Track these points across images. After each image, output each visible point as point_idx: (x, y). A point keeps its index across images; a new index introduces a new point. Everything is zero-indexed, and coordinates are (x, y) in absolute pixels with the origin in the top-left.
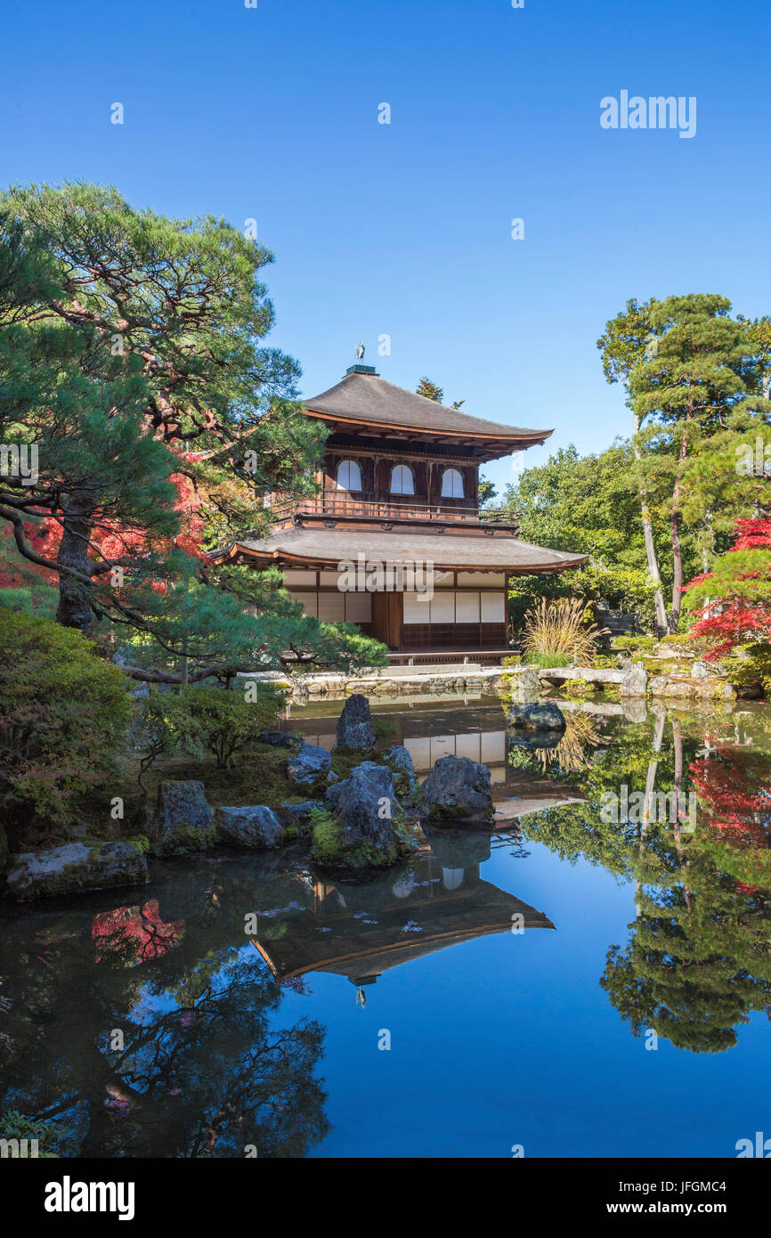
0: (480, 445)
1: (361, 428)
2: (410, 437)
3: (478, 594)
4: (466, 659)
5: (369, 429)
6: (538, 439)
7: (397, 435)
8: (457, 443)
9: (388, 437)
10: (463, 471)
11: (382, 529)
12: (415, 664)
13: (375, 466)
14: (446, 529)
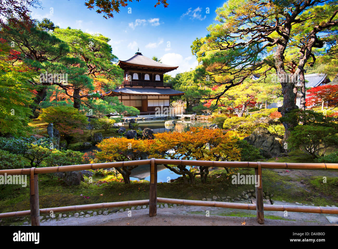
3: (163, 100)
6: (175, 68)
8: (158, 69)
10: (160, 75)
11: (143, 87)
12: (150, 115)
13: (141, 74)
14: (156, 87)
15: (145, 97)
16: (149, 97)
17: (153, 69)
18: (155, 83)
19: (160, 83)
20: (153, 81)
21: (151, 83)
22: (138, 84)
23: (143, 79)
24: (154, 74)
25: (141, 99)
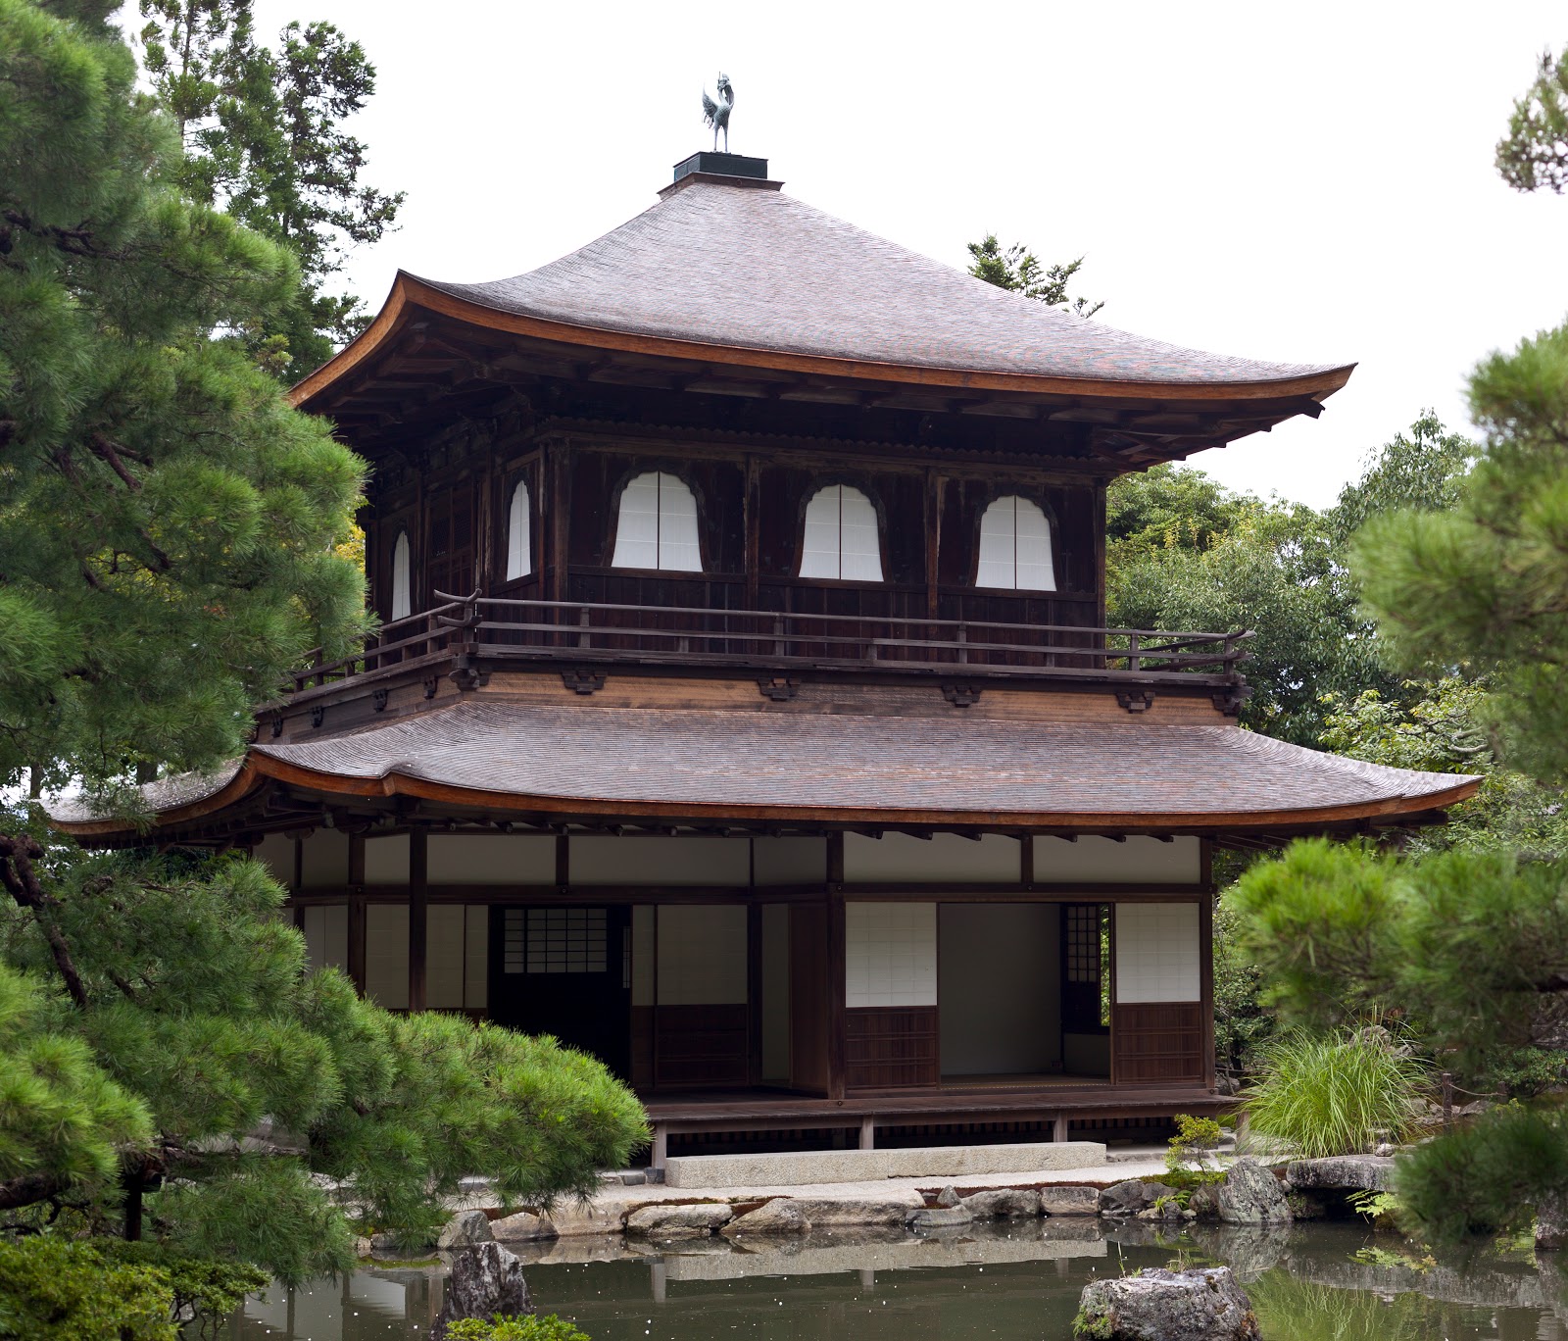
0: (1107, 417)
2: (864, 396)
4: (1061, 1128)
5: (721, 374)
6: (1302, 396)
7: (819, 390)
8: (1024, 412)
10: (1052, 504)
11: (765, 699)
12: (877, 1146)
13: (749, 489)
14: (986, 695)
15: (807, 859)
16: (861, 857)
17: (936, 406)
18: (973, 634)
19: (1043, 638)
20: (933, 603)
21: (896, 625)
22: (696, 645)
23: (767, 559)
24: (961, 489)
25: (741, 877)
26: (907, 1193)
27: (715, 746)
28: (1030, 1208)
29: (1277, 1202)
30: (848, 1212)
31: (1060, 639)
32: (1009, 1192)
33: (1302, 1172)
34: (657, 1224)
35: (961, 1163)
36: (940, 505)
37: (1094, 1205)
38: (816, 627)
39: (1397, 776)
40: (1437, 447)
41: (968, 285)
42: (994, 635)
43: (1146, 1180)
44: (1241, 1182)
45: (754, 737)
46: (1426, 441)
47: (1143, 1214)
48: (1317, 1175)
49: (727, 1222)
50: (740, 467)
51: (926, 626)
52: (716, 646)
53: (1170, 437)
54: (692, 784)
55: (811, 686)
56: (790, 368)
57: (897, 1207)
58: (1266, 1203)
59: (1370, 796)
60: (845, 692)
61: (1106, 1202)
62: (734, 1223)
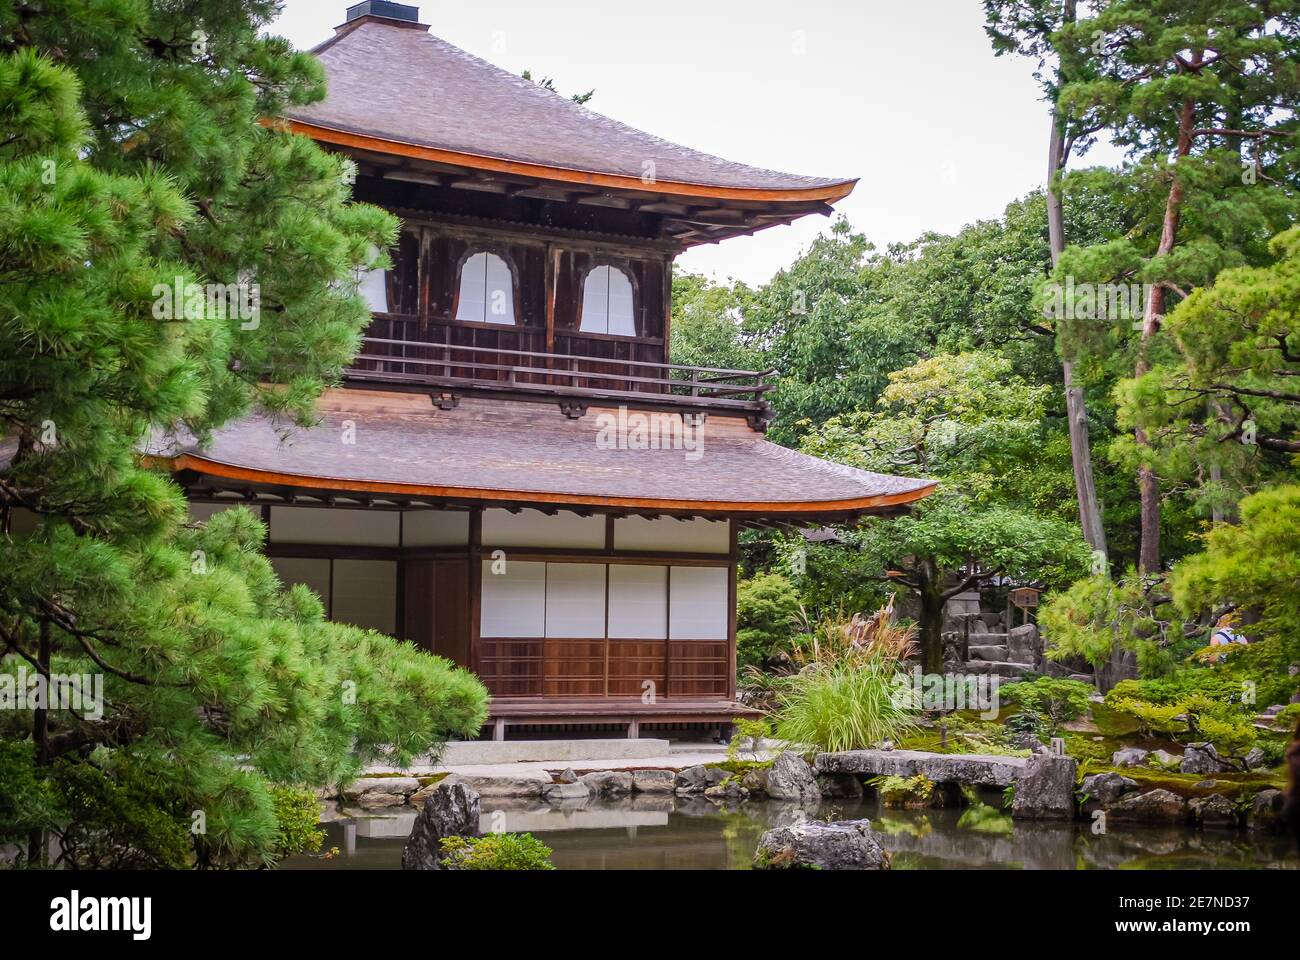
0: (679, 210)
1: (390, 161)
2: (512, 187)
3: (663, 569)
4: (634, 729)
5: (413, 166)
6: (819, 200)
7: (479, 181)
8: (621, 204)
9: (456, 185)
10: (635, 271)
11: (435, 408)
12: (507, 738)
13: (422, 253)
14: (590, 410)
15: (452, 528)
16: (496, 526)
17: (560, 197)
18: (583, 366)
19: (625, 370)
20: (550, 342)
21: (524, 356)
22: (386, 366)
23: (434, 305)
24: (572, 259)
25: (392, 540)
26: (539, 772)
27: (404, 441)
28: (627, 785)
29: (810, 783)
30: (499, 785)
31: (638, 371)
32: (612, 773)
33: (829, 761)
34: (367, 791)
35: (569, 752)
36: (557, 270)
37: (671, 784)
38: (467, 356)
39: (878, 478)
40: (848, 242)
41: (572, 108)
42: (592, 367)
43: (708, 767)
44: (785, 768)
45: (431, 436)
46: (841, 237)
47: (709, 791)
48: (840, 764)
49: (416, 791)
50: (416, 236)
51: (545, 359)
52: (397, 367)
53: (717, 227)
54: (393, 469)
55: (468, 400)
56: (465, 165)
57: (534, 782)
58: (802, 783)
59: (863, 493)
60: (492, 405)
61: (680, 781)
62: (422, 792)
